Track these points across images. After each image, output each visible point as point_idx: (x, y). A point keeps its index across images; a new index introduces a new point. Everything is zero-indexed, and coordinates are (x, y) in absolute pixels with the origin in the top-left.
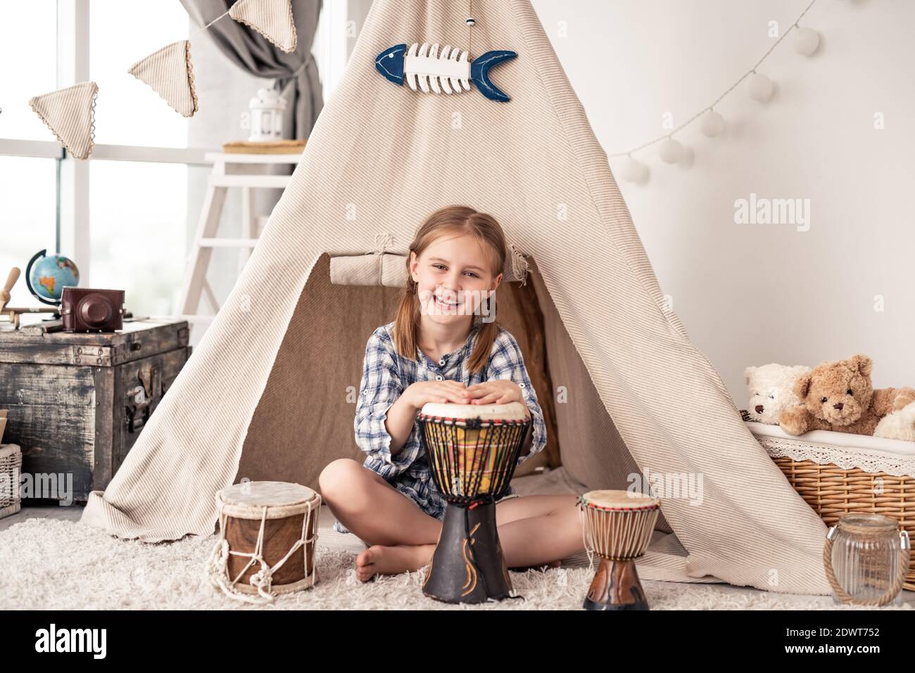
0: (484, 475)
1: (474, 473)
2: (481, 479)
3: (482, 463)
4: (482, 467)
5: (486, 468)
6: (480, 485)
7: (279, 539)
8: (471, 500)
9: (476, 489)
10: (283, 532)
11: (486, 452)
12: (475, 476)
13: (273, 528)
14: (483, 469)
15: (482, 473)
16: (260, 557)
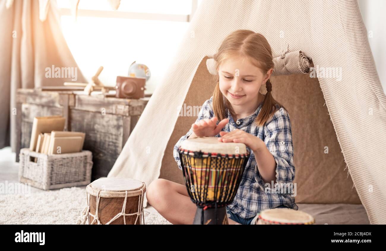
0: (209, 189)
1: (203, 186)
2: (207, 191)
3: (207, 180)
4: (207, 183)
5: (210, 183)
6: (207, 195)
7: (108, 210)
8: (203, 204)
9: (205, 197)
10: (110, 206)
11: (209, 174)
12: (203, 189)
13: (105, 203)
14: (208, 185)
15: (207, 187)
16: (97, 218)
